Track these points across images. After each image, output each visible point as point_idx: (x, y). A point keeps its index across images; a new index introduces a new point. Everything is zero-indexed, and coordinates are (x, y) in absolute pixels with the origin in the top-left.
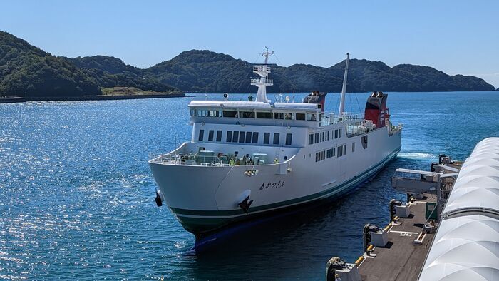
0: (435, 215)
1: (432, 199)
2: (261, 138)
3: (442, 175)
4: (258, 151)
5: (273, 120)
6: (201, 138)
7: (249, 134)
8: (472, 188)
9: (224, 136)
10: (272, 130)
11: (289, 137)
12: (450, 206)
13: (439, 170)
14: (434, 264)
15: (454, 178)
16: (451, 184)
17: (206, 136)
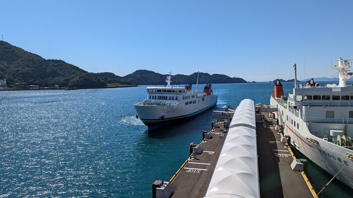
0: (227, 127)
1: (226, 121)
2: (168, 98)
3: (229, 112)
4: (168, 102)
5: (172, 93)
6: (150, 98)
7: (165, 97)
8: (240, 117)
9: (157, 98)
10: (172, 96)
11: (177, 97)
12: (232, 123)
13: (228, 111)
14: (227, 144)
15: (233, 114)
16: (233, 116)
17: (152, 98)
